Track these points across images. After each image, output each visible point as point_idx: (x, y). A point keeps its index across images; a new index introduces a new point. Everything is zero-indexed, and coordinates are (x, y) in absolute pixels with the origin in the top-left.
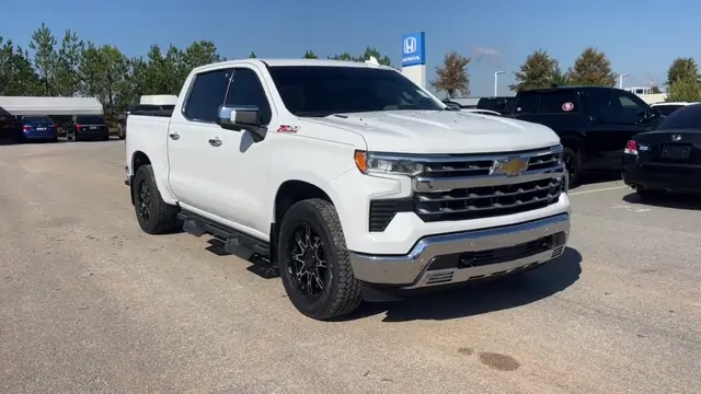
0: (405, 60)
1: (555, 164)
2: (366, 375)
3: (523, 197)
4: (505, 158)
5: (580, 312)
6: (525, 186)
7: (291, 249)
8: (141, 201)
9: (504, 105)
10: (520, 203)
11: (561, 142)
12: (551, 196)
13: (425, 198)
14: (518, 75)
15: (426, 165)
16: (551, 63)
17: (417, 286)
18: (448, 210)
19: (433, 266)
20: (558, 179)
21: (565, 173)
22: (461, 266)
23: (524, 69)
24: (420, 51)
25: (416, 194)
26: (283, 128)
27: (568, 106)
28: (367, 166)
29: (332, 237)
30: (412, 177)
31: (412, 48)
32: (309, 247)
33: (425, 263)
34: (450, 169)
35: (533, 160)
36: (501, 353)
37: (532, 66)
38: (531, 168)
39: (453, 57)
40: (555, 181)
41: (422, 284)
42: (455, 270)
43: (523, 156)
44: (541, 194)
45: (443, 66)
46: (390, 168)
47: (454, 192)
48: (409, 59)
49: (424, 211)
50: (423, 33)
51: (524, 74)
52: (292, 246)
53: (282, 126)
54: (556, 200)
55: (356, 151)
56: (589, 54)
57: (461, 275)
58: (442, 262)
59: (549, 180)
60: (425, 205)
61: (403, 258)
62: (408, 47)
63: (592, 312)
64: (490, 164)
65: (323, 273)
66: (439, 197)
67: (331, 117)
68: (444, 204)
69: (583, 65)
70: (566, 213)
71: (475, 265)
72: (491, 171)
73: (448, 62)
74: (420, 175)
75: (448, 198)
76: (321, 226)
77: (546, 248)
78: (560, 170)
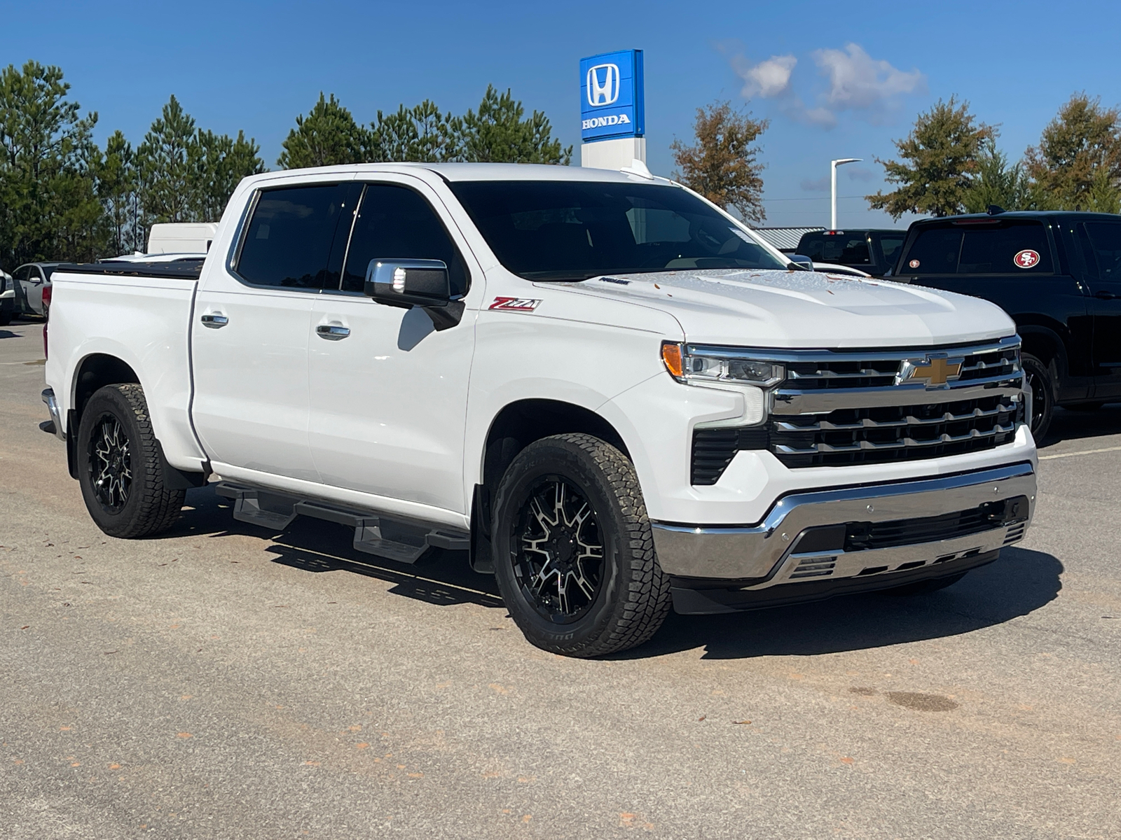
0: (588, 124)
1: (1009, 370)
2: (701, 719)
3: (953, 429)
4: (922, 357)
5: (1058, 643)
6: (956, 407)
7: (518, 531)
8: (97, 465)
9: (863, 249)
10: (948, 438)
11: (1018, 331)
12: (1001, 430)
13: (786, 426)
14: (895, 169)
15: (788, 366)
16: (981, 136)
17: (775, 581)
18: (826, 448)
19: (802, 547)
20: (1014, 398)
21: (1027, 389)
22: (849, 547)
23: (910, 150)
24: (631, 101)
25: (771, 419)
26: (502, 303)
27: (1027, 258)
28: (686, 371)
29: (616, 500)
30: (764, 388)
31: (607, 90)
32: (561, 524)
33: (789, 539)
34: (830, 375)
35: (970, 361)
36: (921, 692)
37: (929, 143)
38: (965, 376)
39: (719, 119)
40: (1007, 402)
41: (782, 577)
42: (839, 554)
43: (951, 354)
44: (985, 424)
45: (693, 143)
46: (725, 372)
47: (837, 417)
48: (601, 122)
49: (784, 449)
50: (638, 52)
51: (910, 164)
52: (524, 524)
53: (500, 300)
54: (1010, 438)
55: (664, 343)
56: (1078, 114)
57: (849, 564)
58: (817, 539)
59: (998, 400)
60: (788, 438)
61: (752, 532)
62: (597, 90)
63: (1079, 641)
64: (896, 366)
65: (594, 569)
66: (812, 425)
67: (596, 281)
68: (819, 437)
69: (1065, 143)
70: (1028, 462)
71: (871, 547)
72: (898, 380)
73: (707, 133)
74: (779, 385)
75: (826, 425)
76: (593, 480)
77: (994, 525)
78: (1017, 384)
